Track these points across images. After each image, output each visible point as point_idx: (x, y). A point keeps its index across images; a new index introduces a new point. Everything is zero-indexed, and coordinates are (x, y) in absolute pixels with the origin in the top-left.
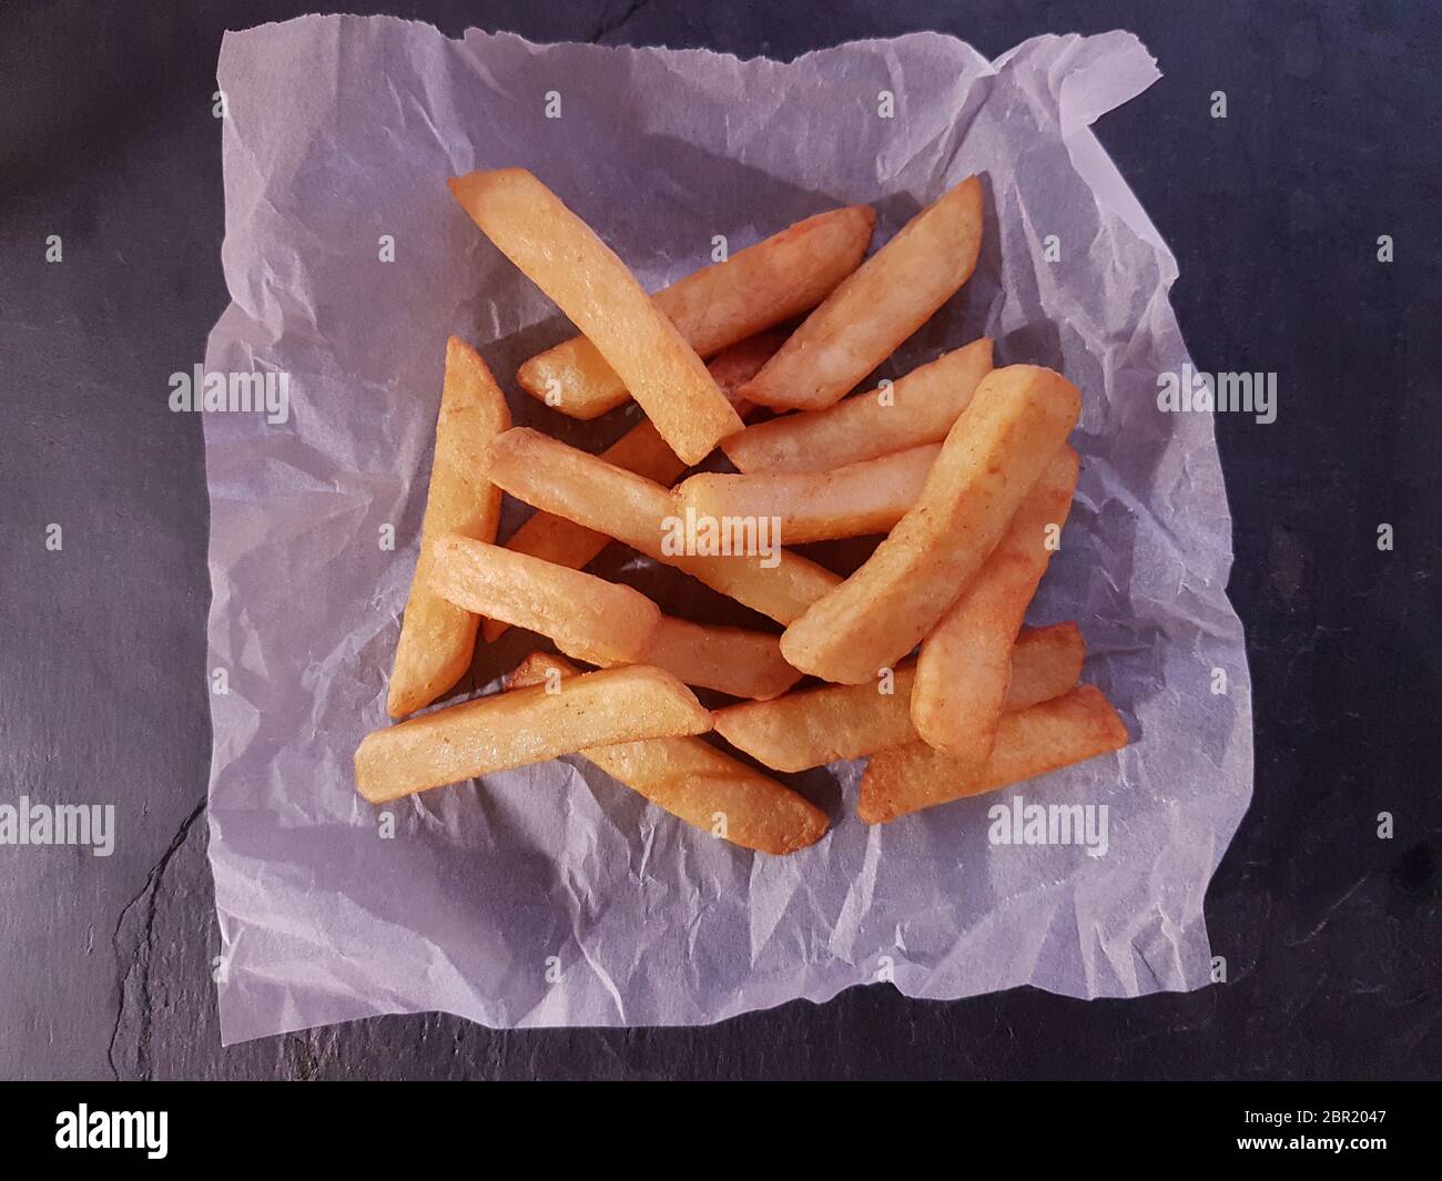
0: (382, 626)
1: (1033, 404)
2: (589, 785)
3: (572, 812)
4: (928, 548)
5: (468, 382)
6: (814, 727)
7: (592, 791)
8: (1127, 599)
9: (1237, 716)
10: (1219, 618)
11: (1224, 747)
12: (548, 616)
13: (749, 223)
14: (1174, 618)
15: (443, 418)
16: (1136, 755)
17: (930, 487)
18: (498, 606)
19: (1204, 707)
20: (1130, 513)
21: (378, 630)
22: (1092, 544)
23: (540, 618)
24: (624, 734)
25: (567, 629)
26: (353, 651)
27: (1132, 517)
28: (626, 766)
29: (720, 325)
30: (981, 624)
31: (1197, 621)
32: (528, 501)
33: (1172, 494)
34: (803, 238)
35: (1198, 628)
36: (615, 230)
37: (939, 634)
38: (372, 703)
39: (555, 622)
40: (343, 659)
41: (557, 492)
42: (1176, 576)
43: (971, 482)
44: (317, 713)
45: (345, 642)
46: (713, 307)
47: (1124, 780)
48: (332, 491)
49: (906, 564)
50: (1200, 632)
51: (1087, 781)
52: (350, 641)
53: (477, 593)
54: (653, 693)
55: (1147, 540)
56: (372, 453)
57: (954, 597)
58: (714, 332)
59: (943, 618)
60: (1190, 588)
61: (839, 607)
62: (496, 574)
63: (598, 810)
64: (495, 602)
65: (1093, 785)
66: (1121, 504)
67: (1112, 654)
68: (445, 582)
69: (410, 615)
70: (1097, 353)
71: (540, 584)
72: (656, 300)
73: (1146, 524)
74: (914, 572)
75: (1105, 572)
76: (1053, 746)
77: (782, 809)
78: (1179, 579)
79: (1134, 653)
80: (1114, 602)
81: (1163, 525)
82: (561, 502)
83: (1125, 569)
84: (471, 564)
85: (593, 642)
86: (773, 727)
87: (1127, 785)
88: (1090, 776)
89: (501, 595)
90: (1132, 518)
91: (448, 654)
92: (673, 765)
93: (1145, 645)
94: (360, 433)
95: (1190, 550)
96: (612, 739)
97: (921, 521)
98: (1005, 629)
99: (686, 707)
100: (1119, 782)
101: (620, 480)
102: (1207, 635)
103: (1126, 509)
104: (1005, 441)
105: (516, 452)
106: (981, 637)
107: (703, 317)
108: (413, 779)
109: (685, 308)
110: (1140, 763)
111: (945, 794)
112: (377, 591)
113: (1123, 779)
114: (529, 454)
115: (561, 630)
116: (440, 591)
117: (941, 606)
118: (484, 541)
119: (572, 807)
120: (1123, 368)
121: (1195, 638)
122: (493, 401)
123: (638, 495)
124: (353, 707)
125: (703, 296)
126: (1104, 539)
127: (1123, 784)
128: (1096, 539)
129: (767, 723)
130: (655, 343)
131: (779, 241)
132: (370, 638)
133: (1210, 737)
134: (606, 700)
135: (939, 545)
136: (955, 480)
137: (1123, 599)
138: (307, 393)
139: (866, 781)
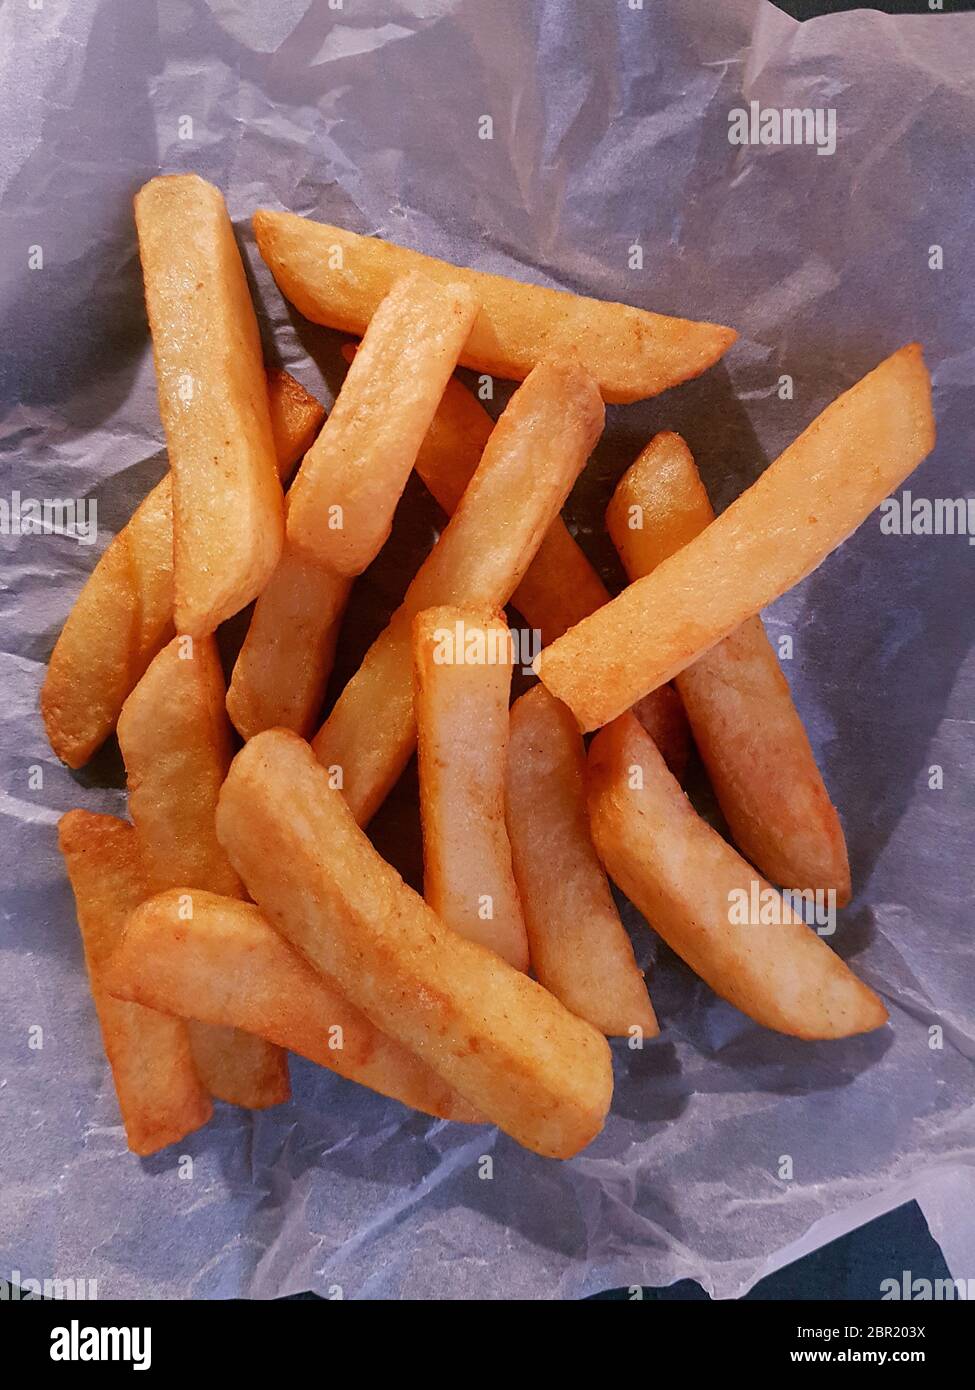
0: (368, 213)
1: (556, 1105)
2: (144, 462)
3: (112, 437)
4: (380, 942)
5: (674, 351)
6: (173, 762)
7: (135, 466)
8: (311, 1165)
9: (155, 1283)
10: (278, 1275)
11: (119, 1261)
12: (352, 426)
13: (839, 733)
14: (284, 1218)
15: (631, 312)
16: (120, 1150)
17: (465, 949)
18: (372, 360)
19: (169, 1243)
20: (421, 1180)
21: (362, 209)
22: (388, 1125)
23: (351, 415)
24: (183, 518)
25: (331, 451)
26: (339, 175)
27: (416, 1181)
28: (156, 515)
29: (712, 702)
30: (284, 996)
31: (276, 1247)
32: (506, 414)
33: (438, 1233)
34: (817, 823)
35: (269, 1244)
36: (849, 560)
37: (275, 939)
38: (272, 195)
39: (341, 436)
40: (329, 162)
41: (512, 454)
42: (333, 1232)
43: (461, 1013)
44: (265, 126)
45: (352, 166)
46: (735, 693)
47: (92, 1131)
48: (543, 162)
49: (362, 911)
50: (264, 1246)
51: (97, 1084)
52: (353, 172)
53: (392, 334)
54: (232, 559)
55: (383, 1199)
56: (591, 216)
57: (318, 966)
58: (704, 694)
59: (293, 948)
60: (315, 1248)
61: (319, 812)
62: (413, 361)
63: (112, 470)
64: (377, 358)
65: (91, 1091)
66: (432, 1169)
67: (250, 1133)
68: (413, 294)
69: (377, 246)
70: (626, 1155)
71: (396, 420)
72: (753, 622)
73: (405, 1198)
74: (351, 920)
75: (349, 1139)
76: (138, 1061)
77: (91, 711)
78: (329, 1235)
79: (248, 1159)
80: (310, 1147)
81: (400, 1218)
82: (499, 459)
83: (349, 1166)
84: (430, 331)
85: (313, 485)
86: (175, 708)
87: (87, 1134)
88: (101, 1089)
89: (387, 365)
90: (413, 1181)
91: (320, 291)
92: (151, 575)
93: (256, 1175)
94: (616, 204)
95: (365, 1252)
96: (179, 501)
97: (419, 934)
98: (274, 1026)
99: (211, 604)
100: (91, 1124)
101: (522, 541)
102: (259, 1255)
103: (426, 1174)
104: (510, 1064)
105: (570, 405)
106: (265, 995)
107: (724, 681)
108: (155, 245)
109: (738, 659)
110: (111, 1153)
111: (88, 920)
112: (414, 212)
113: (95, 1130)
114: (566, 422)
115: (331, 443)
116: (401, 287)
117: (307, 947)
118: (464, 354)
119: (119, 438)
120: (604, 1196)
121: (259, 1239)
122: (646, 382)
123: (499, 562)
124: (269, 172)
125: (752, 683)
126: (392, 1140)
127: (88, 1129)
128: (394, 1129)
129: (183, 701)
130: (697, 621)
131: (816, 790)
132: (353, 197)
133: (133, 1245)
134: (229, 495)
135: (385, 958)
136: (468, 988)
137: (311, 1160)
138: (675, 136)
139: (113, 823)
